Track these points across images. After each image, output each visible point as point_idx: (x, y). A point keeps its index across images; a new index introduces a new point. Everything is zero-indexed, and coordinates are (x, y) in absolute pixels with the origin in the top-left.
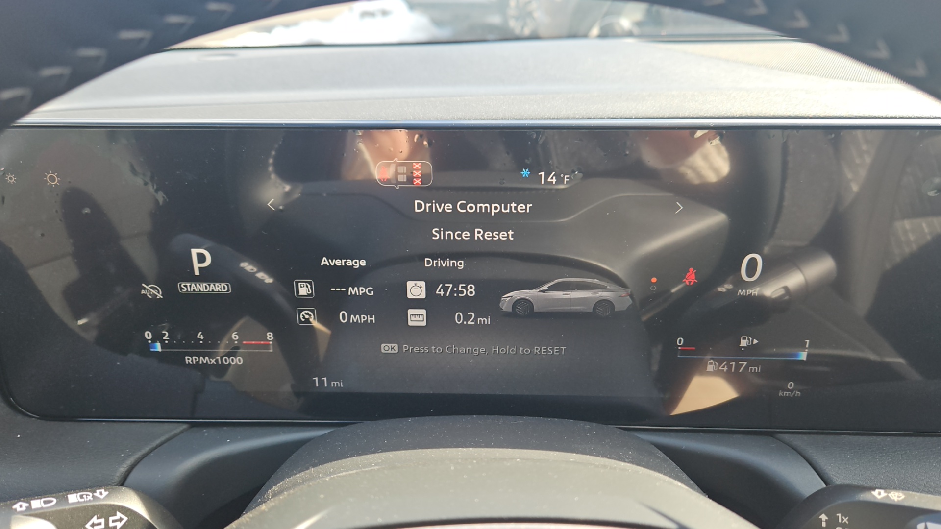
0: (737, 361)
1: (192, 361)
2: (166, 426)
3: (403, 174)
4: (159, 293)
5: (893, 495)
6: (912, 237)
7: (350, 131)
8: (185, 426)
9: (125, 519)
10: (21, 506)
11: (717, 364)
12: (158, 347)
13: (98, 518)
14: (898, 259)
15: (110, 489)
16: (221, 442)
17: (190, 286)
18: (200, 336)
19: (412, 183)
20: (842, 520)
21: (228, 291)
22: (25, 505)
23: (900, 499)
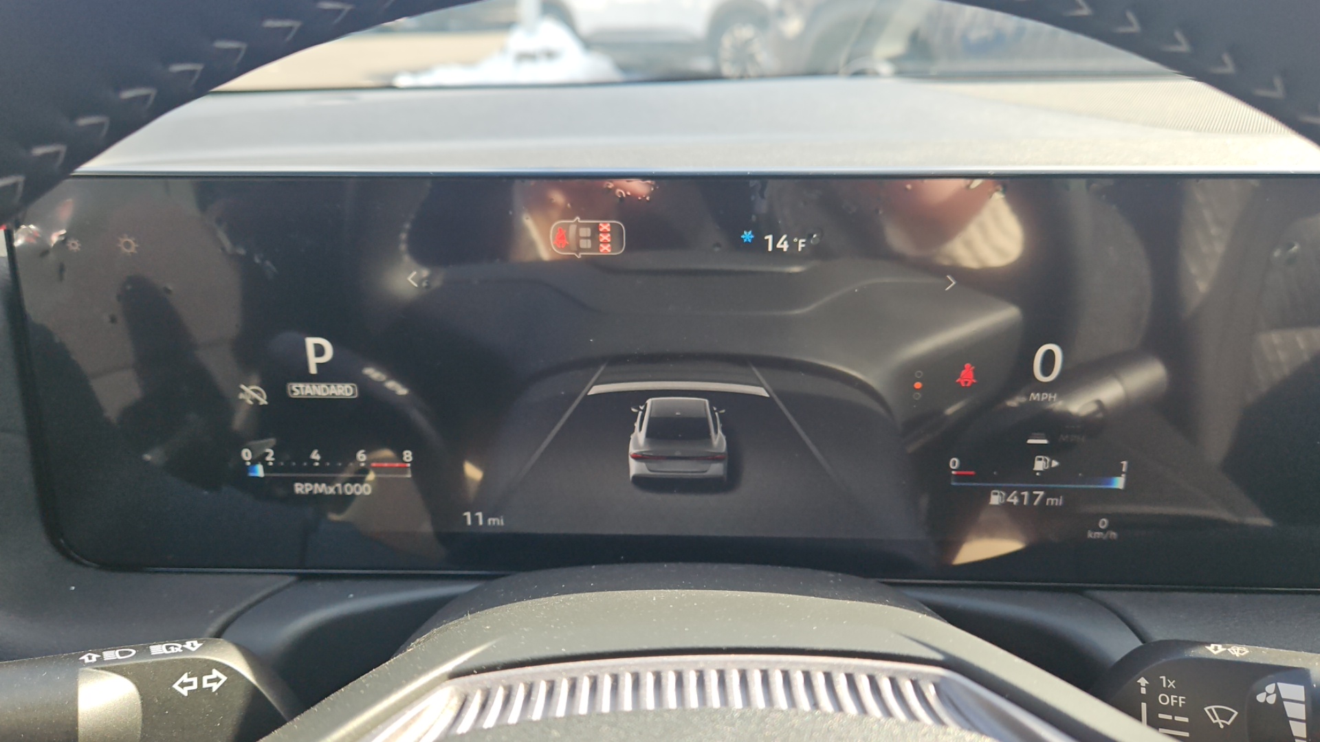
0: (1030, 490)
1: (304, 490)
2: (268, 578)
3: (586, 238)
4: (262, 397)
5: (1234, 650)
6: (1283, 356)
7: (517, 182)
8: (291, 579)
9: (224, 678)
10: (90, 658)
11: (1004, 494)
12: (259, 471)
13: (189, 676)
14: (1264, 389)
15: (203, 640)
16: (342, 598)
17: (304, 388)
18: (315, 456)
19: (598, 249)
20: (1168, 683)
21: (353, 395)
22: (95, 657)
23: (1243, 654)
